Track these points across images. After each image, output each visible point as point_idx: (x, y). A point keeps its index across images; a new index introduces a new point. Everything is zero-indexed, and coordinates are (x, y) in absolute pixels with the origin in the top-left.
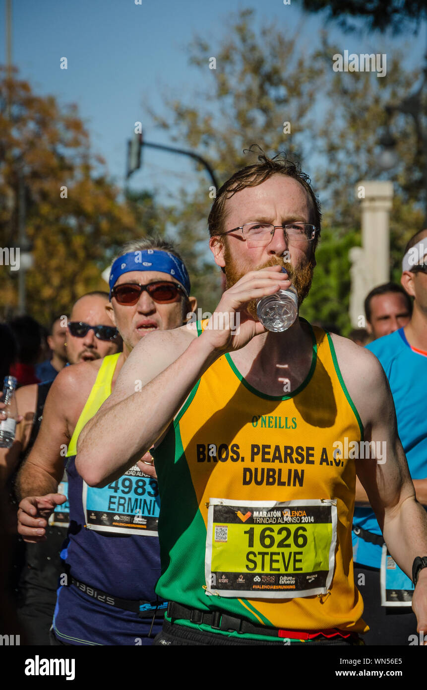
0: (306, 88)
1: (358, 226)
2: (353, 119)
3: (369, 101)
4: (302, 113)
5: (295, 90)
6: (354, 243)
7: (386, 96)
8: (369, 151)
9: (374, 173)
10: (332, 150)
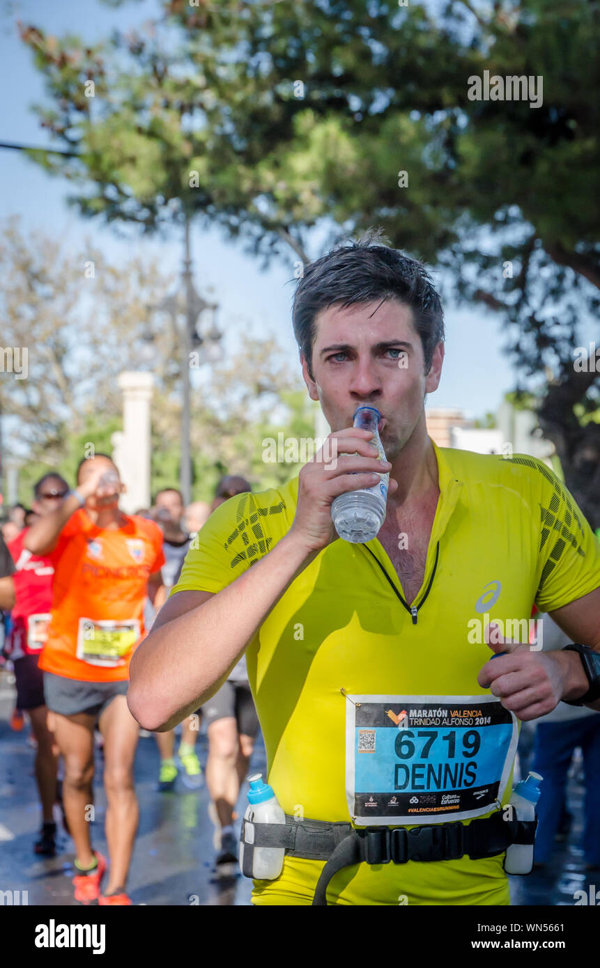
0: (71, 286)
1: (120, 414)
2: (116, 315)
3: (129, 300)
4: (68, 308)
5: (61, 288)
6: (117, 428)
7: (145, 296)
8: (130, 345)
9: (134, 365)
10: (95, 344)
